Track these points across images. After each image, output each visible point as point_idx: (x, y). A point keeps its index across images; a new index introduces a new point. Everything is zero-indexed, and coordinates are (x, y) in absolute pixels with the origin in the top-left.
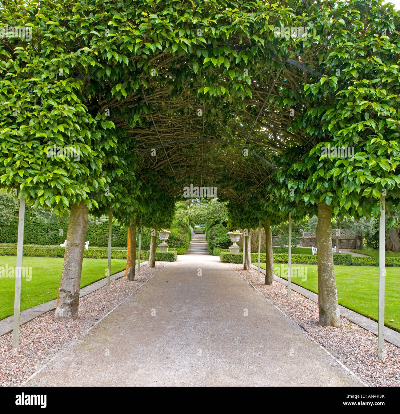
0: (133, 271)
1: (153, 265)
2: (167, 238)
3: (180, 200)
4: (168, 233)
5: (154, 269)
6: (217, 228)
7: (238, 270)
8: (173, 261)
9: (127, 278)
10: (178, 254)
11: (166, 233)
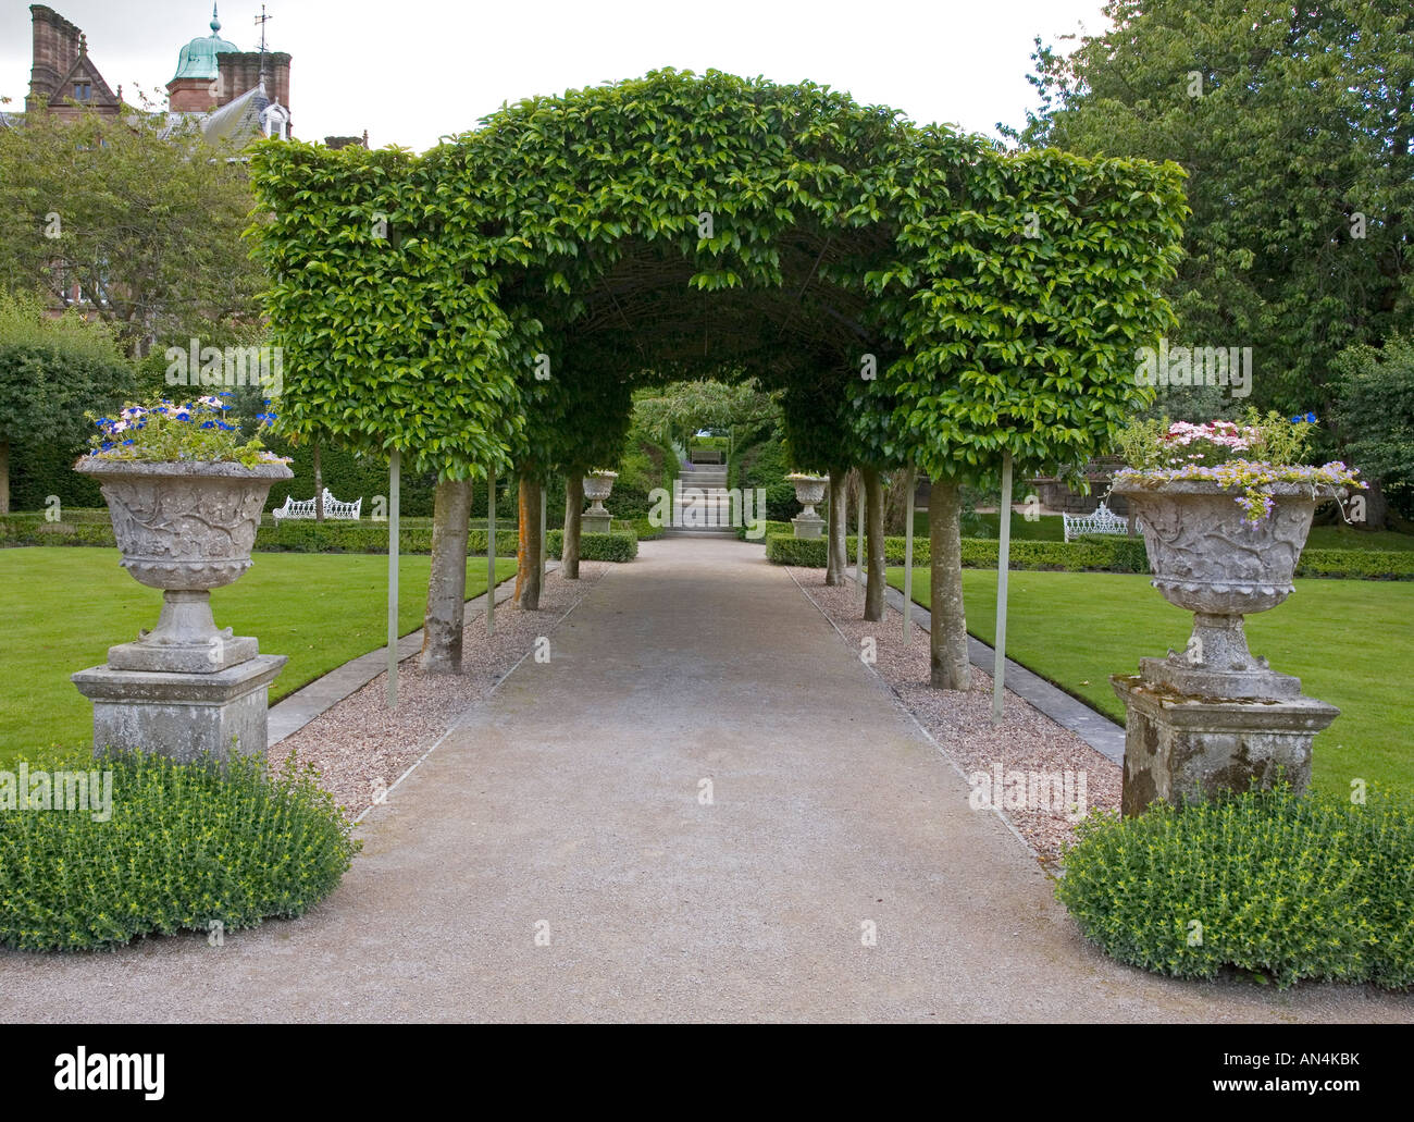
0: (535, 588)
1: (574, 572)
2: (606, 492)
3: (646, 385)
4: (610, 478)
5: (576, 584)
6: (763, 453)
7: (810, 585)
8: (626, 561)
9: (520, 603)
10: (640, 540)
11: (603, 477)
